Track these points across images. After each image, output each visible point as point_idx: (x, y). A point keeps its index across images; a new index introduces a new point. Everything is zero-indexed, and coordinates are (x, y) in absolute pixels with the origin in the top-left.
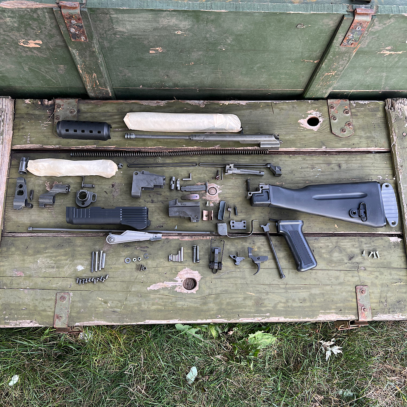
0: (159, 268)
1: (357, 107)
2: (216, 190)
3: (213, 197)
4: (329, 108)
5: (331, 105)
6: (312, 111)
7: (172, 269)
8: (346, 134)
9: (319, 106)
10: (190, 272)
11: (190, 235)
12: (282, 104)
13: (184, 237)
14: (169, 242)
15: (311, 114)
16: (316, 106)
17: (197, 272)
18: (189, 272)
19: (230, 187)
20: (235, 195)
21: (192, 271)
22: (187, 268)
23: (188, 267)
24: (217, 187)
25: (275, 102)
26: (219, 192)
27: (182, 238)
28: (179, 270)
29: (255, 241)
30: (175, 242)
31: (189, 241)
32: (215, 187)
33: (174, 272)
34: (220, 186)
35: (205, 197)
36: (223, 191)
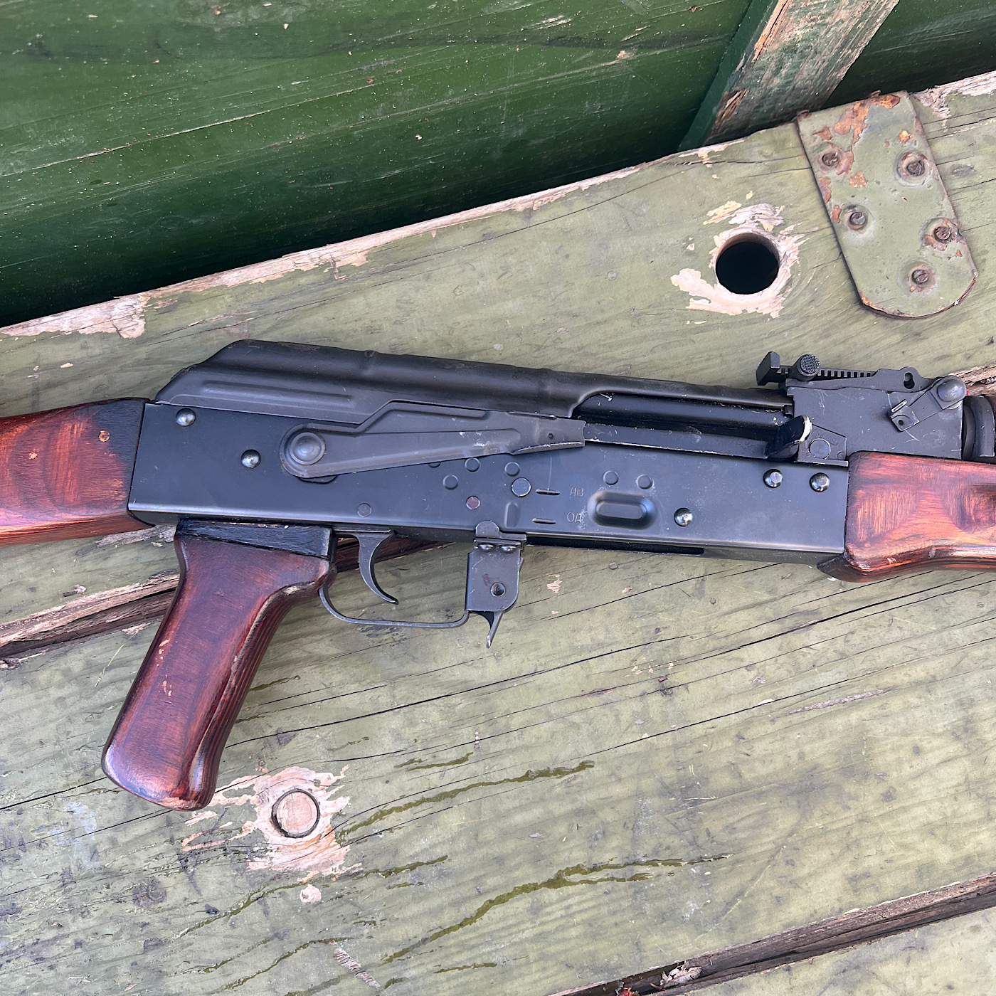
1: (959, 121)
2: (317, 804)
4: (816, 167)
5: (821, 147)
6: (732, 205)
8: (939, 294)
9: (758, 169)
12: (563, 211)
15: (725, 226)
16: (743, 171)
24: (317, 783)
25: (520, 208)
26: (328, 808)
32: (305, 787)
34: (331, 775)
35: (264, 859)
36: (353, 800)
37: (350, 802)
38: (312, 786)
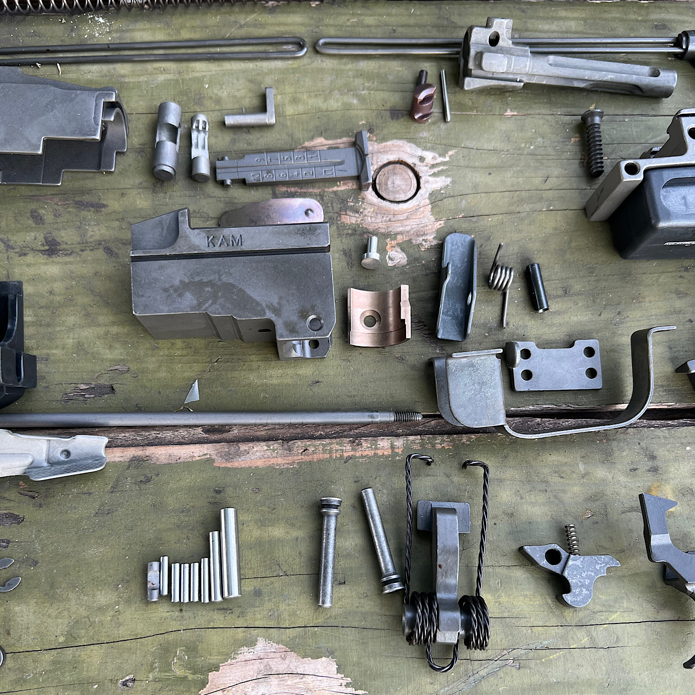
0: (83, 653)
2: (418, 178)
3: (402, 212)
7: (166, 651)
10: (282, 667)
11: (280, 432)
13: (243, 447)
14: (148, 480)
17: (326, 666)
18: (278, 665)
19: (494, 160)
20: (521, 201)
21: (294, 663)
22: (261, 644)
23: (269, 638)
24: (422, 159)
26: (431, 184)
27: (228, 457)
28: (214, 659)
29: (661, 452)
30: (187, 480)
31: (271, 469)
32: (410, 161)
33: (179, 672)
34: (437, 156)
35: (357, 215)
36: (453, 182)
37: (451, 182)
38: (417, 161)
